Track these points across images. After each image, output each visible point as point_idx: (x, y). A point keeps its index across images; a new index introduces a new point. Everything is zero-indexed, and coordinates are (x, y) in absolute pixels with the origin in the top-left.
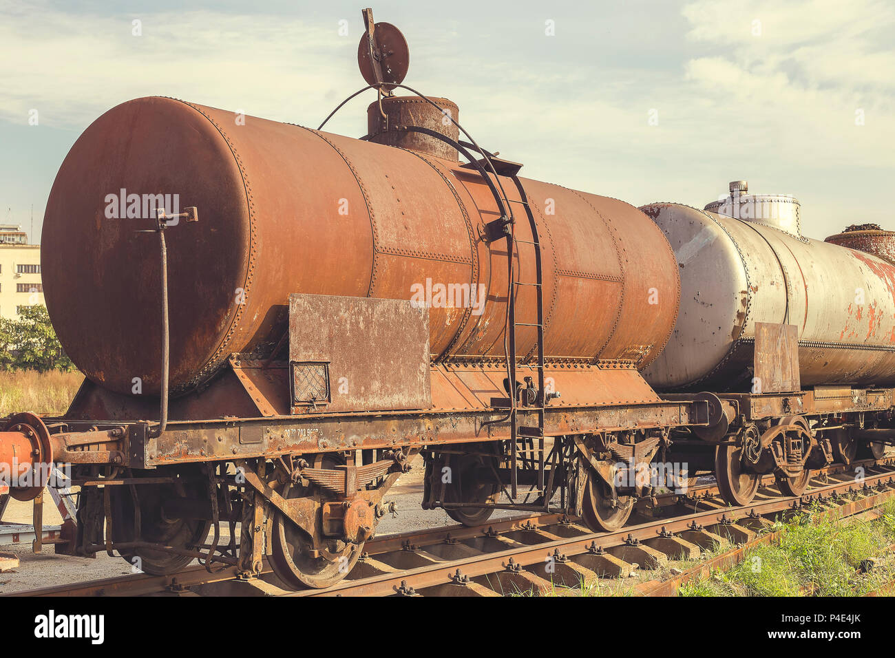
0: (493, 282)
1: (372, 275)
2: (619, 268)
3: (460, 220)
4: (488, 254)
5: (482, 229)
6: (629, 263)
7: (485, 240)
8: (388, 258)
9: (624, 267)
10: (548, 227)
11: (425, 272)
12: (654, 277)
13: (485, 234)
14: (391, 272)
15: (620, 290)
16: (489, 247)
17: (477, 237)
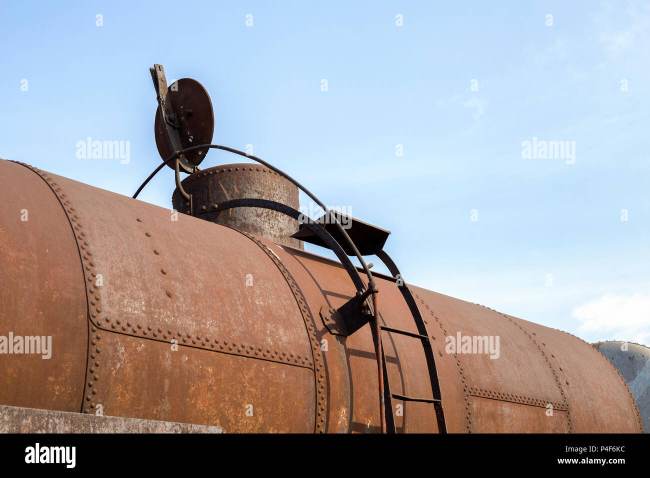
0: (358, 401)
1: (88, 371)
2: (558, 391)
3: (288, 300)
4: (343, 354)
5: (328, 315)
6: (570, 385)
7: (334, 331)
8: (124, 341)
9: (565, 391)
10: (444, 328)
11: (214, 375)
12: (606, 407)
13: (334, 322)
14: (136, 369)
15: (566, 422)
16: (343, 342)
17: (320, 327)
